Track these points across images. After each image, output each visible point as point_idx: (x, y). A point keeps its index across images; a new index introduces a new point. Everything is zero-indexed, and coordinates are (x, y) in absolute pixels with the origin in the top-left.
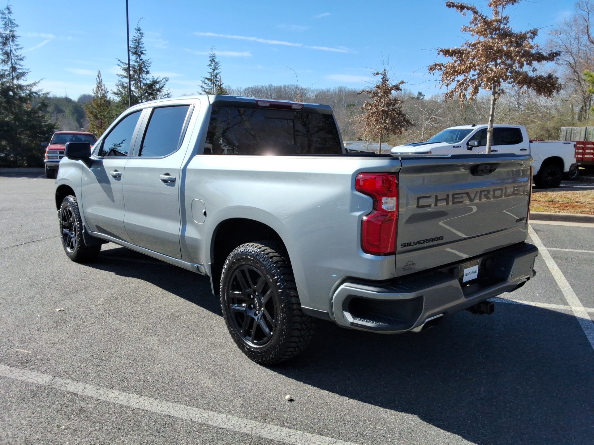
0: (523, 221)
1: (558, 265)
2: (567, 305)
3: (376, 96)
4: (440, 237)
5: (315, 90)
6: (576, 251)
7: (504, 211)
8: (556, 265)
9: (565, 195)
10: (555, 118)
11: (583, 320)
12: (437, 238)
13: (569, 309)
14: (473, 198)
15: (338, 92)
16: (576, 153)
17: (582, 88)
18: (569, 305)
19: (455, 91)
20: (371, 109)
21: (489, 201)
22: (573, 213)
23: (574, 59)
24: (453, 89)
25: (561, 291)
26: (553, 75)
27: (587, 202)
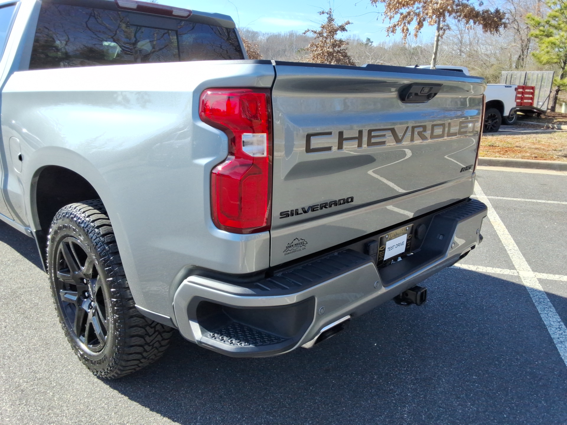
0: (470, 170)
1: (500, 217)
2: (513, 269)
3: (321, 36)
4: (348, 199)
5: (266, 33)
6: (519, 199)
7: (446, 157)
8: (498, 216)
9: (505, 139)
10: (494, 66)
11: (533, 290)
12: (344, 200)
13: (516, 274)
14: (400, 138)
15: (289, 36)
16: (517, 98)
17: (521, 36)
18: (516, 269)
19: (398, 25)
20: (316, 50)
21: (426, 142)
22: (513, 158)
23: (515, 8)
24: (395, 23)
25: (505, 250)
26: (500, 10)
27: (527, 147)
